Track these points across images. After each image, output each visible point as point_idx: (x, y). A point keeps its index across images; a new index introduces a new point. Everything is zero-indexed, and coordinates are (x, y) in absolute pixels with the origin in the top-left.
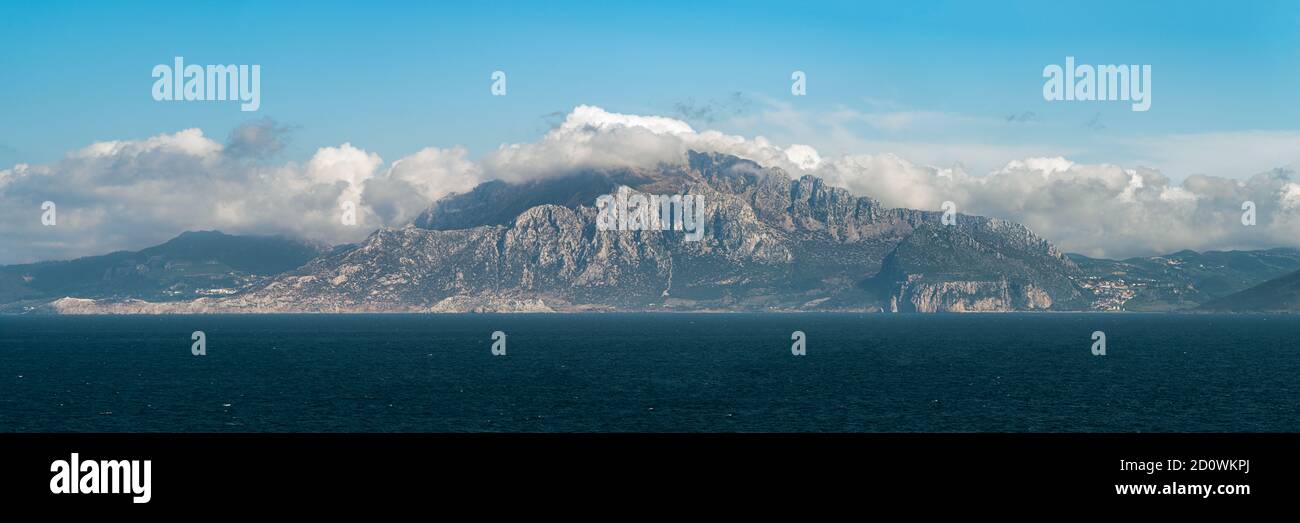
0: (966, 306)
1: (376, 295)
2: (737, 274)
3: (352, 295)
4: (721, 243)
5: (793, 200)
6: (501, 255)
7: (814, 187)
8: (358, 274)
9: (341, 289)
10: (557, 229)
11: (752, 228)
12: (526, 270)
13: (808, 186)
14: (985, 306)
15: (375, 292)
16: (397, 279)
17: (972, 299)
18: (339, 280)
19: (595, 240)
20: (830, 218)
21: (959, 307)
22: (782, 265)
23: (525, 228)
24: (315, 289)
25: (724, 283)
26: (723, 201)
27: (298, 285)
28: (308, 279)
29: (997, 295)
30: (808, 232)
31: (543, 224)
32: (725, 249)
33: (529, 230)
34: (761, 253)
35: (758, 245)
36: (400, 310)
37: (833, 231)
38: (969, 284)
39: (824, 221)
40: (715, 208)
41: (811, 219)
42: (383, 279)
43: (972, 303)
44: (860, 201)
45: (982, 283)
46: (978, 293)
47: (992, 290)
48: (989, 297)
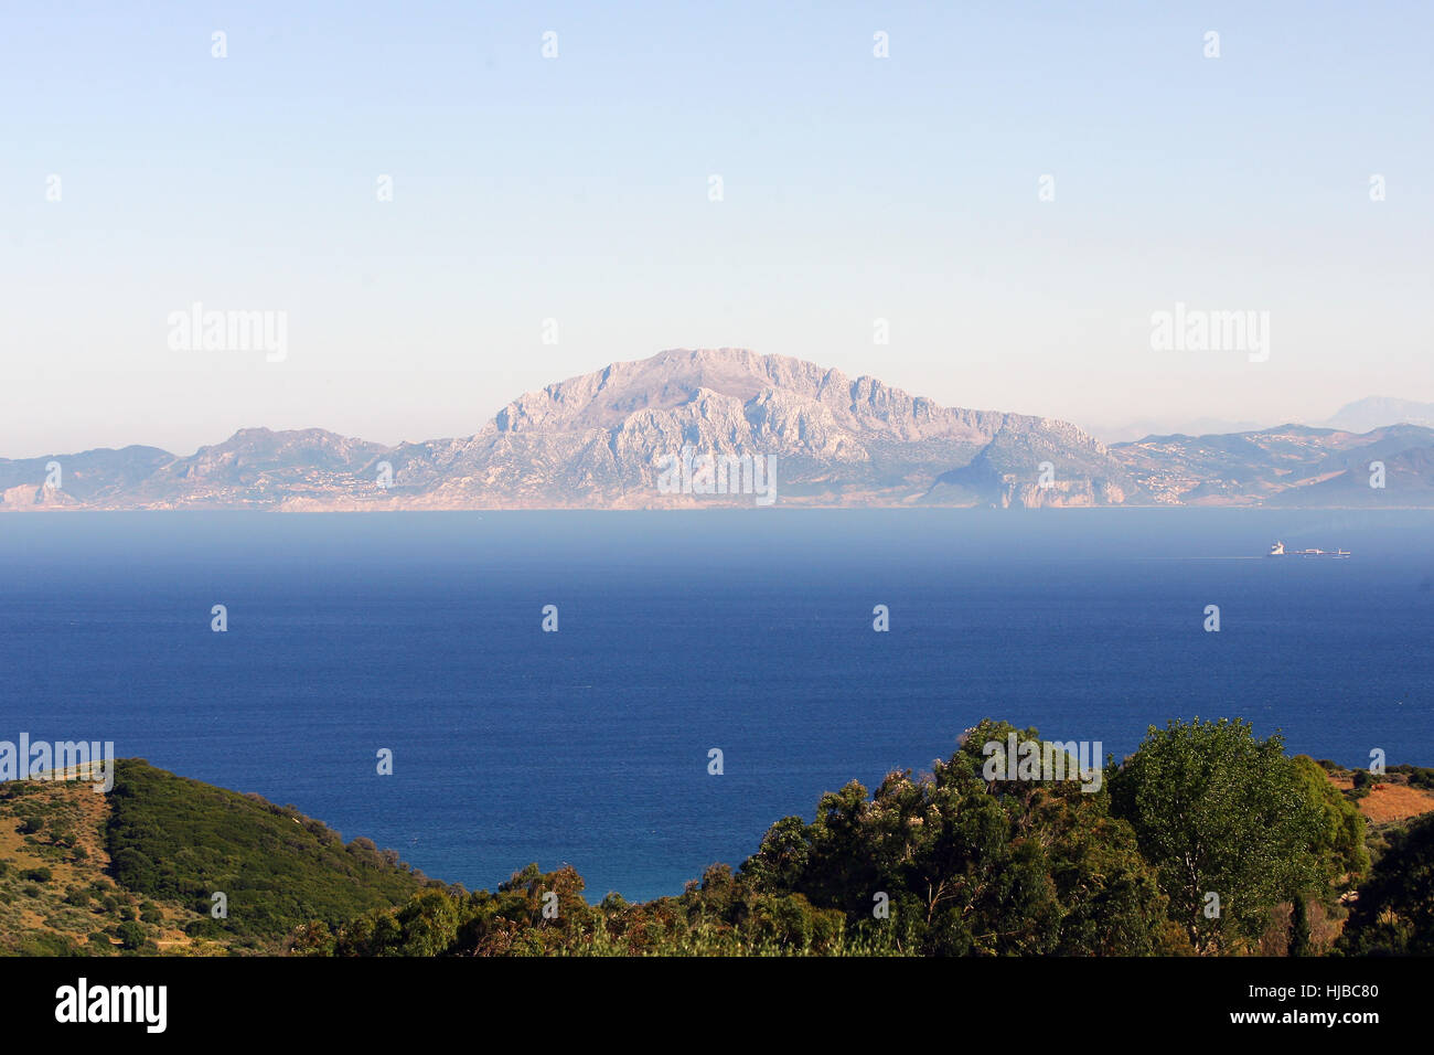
0: (1063, 502)
1: (524, 494)
2: (827, 472)
3: (505, 493)
4: (806, 444)
5: (854, 399)
6: (616, 457)
7: (873, 389)
8: (503, 475)
9: (495, 488)
10: (662, 432)
11: (833, 430)
12: (642, 470)
13: (865, 387)
14: (1077, 501)
15: (523, 491)
16: (535, 479)
17: (1067, 495)
18: (491, 480)
19: (700, 443)
20: (891, 417)
21: (1058, 503)
22: (861, 463)
23: (632, 431)
24: (477, 487)
25: (818, 480)
26: (804, 404)
27: (462, 485)
28: (467, 479)
29: (1084, 492)
30: (873, 431)
31: (646, 428)
32: (811, 449)
33: (637, 433)
34: (842, 453)
35: (840, 445)
36: (549, 506)
37: (896, 431)
38: (1064, 483)
39: (885, 420)
40: (798, 412)
41: (873, 419)
42: (525, 479)
43: (1067, 498)
44: (916, 401)
45: (1072, 482)
46: (1070, 490)
47: (1081, 487)
48: (1079, 493)
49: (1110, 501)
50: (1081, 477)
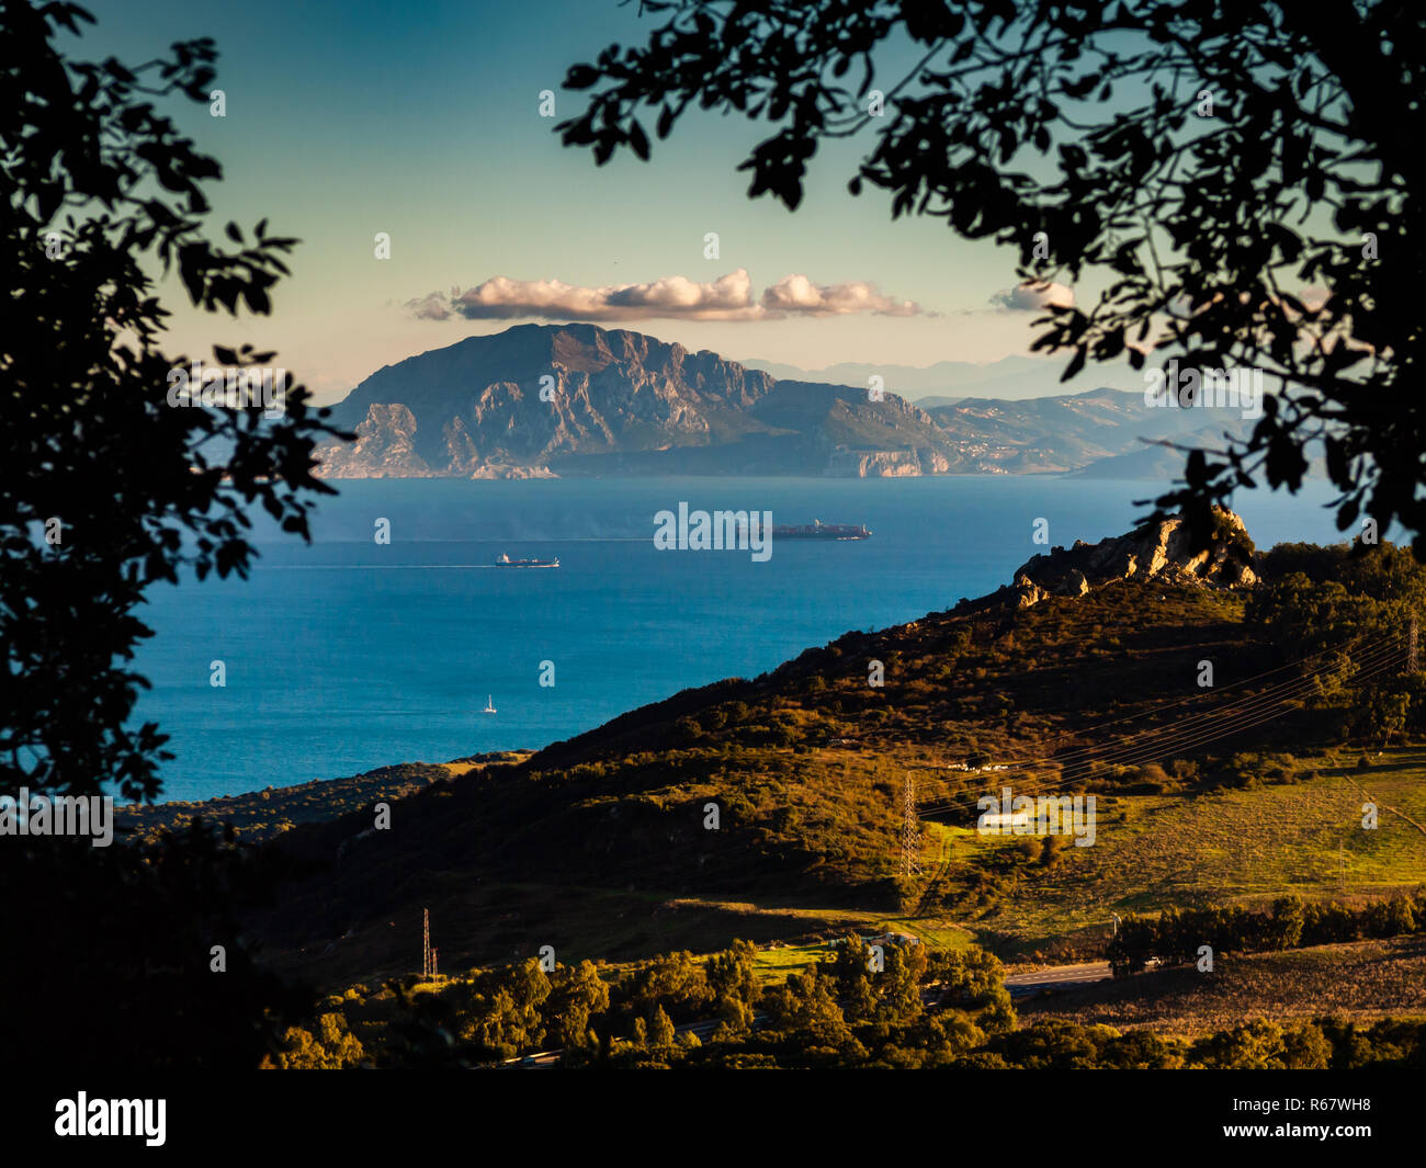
0: (892, 471)
1: (389, 462)
8: (369, 444)
10: (514, 404)
14: (904, 470)
15: (387, 460)
16: (400, 448)
17: (896, 465)
18: (357, 450)
25: (662, 449)
29: (911, 462)
31: (502, 399)
34: (685, 423)
38: (892, 454)
42: (389, 448)
43: (896, 469)
45: (900, 453)
46: (899, 461)
47: (908, 457)
48: (906, 463)
49: (936, 470)
50: (908, 448)
